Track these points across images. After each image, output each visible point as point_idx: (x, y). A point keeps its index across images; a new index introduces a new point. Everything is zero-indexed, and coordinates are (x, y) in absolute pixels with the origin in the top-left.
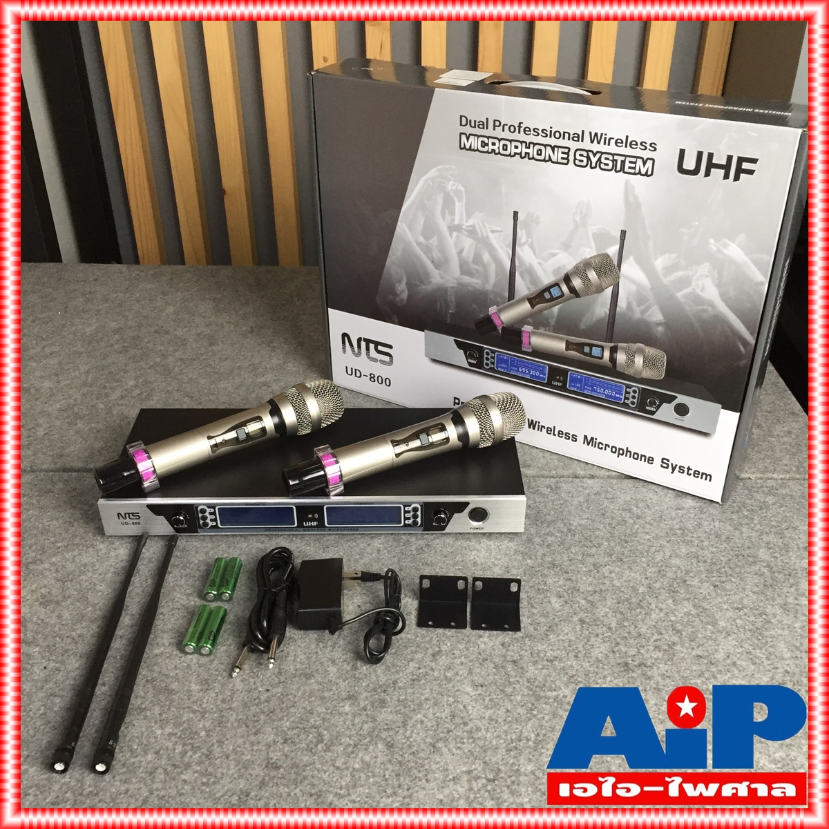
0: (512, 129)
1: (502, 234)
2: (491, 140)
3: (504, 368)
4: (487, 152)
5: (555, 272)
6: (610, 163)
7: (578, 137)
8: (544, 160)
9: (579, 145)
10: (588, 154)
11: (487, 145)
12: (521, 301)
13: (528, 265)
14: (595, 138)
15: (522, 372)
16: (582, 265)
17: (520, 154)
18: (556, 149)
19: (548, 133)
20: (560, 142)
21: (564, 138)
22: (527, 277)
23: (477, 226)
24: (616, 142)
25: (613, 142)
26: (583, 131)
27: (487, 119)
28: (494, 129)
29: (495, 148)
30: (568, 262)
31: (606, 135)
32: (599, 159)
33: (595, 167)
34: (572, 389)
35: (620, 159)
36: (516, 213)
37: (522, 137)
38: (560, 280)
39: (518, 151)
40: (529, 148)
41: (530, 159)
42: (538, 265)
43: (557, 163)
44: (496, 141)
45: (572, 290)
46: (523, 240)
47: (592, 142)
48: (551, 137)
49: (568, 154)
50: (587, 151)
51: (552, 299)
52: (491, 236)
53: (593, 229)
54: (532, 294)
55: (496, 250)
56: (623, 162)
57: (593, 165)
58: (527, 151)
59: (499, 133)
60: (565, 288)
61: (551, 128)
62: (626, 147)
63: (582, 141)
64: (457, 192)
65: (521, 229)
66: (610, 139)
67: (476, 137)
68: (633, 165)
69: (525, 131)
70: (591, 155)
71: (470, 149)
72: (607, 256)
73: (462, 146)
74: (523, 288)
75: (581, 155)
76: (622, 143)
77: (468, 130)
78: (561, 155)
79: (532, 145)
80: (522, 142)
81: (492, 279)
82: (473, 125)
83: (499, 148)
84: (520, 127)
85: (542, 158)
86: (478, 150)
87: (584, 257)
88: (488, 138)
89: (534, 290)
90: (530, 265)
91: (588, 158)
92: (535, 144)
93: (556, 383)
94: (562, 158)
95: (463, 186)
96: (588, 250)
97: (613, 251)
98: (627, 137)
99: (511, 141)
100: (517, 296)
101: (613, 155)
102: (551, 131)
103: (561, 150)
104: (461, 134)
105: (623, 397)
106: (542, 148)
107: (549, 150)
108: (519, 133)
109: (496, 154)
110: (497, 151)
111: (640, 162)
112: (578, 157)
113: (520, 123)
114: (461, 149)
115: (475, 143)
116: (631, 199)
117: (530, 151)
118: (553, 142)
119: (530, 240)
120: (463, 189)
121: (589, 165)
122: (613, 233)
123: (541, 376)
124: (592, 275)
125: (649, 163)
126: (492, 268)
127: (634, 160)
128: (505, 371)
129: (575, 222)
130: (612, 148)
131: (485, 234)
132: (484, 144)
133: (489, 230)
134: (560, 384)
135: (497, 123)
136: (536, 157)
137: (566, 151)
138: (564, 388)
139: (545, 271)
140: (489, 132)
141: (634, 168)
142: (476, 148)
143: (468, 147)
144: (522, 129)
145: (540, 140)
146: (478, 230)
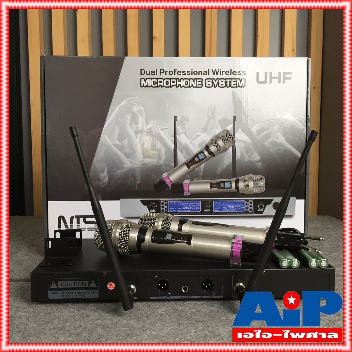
0: (171, 73)
1: (167, 130)
2: (159, 80)
3: (174, 210)
4: (157, 87)
5: (200, 145)
6: (224, 83)
7: (206, 73)
8: (189, 87)
9: (208, 77)
10: (212, 81)
11: (157, 83)
12: (182, 166)
13: (184, 144)
14: (215, 72)
15: (185, 209)
16: (214, 138)
17: (176, 85)
18: (195, 80)
19: (191, 73)
20: (198, 76)
21: (199, 74)
22: (184, 151)
23: (152, 128)
24: (226, 73)
25: (224, 73)
26: (209, 70)
27: (156, 69)
28: (161, 74)
29: (162, 84)
30: (206, 138)
31: (220, 70)
32: (218, 82)
33: (217, 87)
34: (216, 211)
35: (228, 81)
36: (175, 118)
37: (177, 76)
38: (203, 149)
39: (175, 84)
40: (181, 81)
41: (181, 87)
42: (190, 143)
43: (196, 87)
44: (162, 80)
45: (211, 153)
46: (181, 131)
47: (214, 74)
48: (192, 74)
49: (202, 82)
50: (212, 79)
51: (200, 161)
52: (161, 132)
53: (218, 118)
54: (187, 161)
55: (164, 139)
56: (230, 82)
57: (215, 86)
58: (180, 83)
59: (163, 76)
60: (206, 153)
61: (192, 70)
62: (231, 74)
63: (209, 74)
64: (140, 111)
65: (179, 126)
66: (223, 72)
67: (150, 80)
68: (235, 83)
69: (178, 73)
70: (214, 80)
71: (147, 86)
72: (228, 130)
73: (142, 85)
74: (182, 158)
75: (209, 82)
76: (229, 73)
77: (145, 76)
78: (198, 83)
79: (182, 80)
80: (176, 79)
81: (163, 157)
82: (148, 73)
83: (164, 84)
84: (175, 71)
85: (188, 85)
86: (151, 86)
87: (215, 134)
88: (157, 79)
89: (189, 158)
90: (186, 144)
91: (213, 82)
92: (183, 79)
93: (206, 210)
94: (199, 84)
95: (143, 107)
96: (217, 129)
97: (230, 128)
98: (231, 70)
99: (170, 79)
100: (179, 164)
101: (225, 79)
102: (192, 72)
103: (198, 80)
104: (141, 79)
105: (245, 208)
106: (188, 81)
107: (192, 81)
108: (175, 74)
109: (162, 87)
110: (163, 85)
111: (238, 81)
112: (207, 83)
113: (175, 70)
114: (141, 87)
115: (149, 83)
116: (236, 100)
117: (181, 83)
118: (193, 77)
119: (184, 131)
120: (143, 109)
121: (213, 86)
122: (229, 119)
123: (197, 208)
124: (221, 143)
125: (243, 81)
126: (163, 150)
127: (235, 80)
128: (175, 212)
129: (209, 116)
130: (224, 76)
131: (157, 132)
132: (155, 83)
133: (160, 129)
134: (209, 210)
135: (162, 71)
136: (185, 85)
137: (201, 80)
138: (211, 212)
139: (194, 146)
140: (158, 76)
141: (236, 84)
142: (150, 85)
143: (145, 85)
144: (176, 73)
145: (186, 76)
146: (154, 130)
